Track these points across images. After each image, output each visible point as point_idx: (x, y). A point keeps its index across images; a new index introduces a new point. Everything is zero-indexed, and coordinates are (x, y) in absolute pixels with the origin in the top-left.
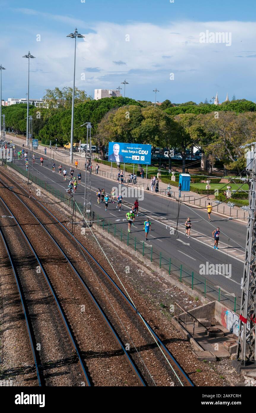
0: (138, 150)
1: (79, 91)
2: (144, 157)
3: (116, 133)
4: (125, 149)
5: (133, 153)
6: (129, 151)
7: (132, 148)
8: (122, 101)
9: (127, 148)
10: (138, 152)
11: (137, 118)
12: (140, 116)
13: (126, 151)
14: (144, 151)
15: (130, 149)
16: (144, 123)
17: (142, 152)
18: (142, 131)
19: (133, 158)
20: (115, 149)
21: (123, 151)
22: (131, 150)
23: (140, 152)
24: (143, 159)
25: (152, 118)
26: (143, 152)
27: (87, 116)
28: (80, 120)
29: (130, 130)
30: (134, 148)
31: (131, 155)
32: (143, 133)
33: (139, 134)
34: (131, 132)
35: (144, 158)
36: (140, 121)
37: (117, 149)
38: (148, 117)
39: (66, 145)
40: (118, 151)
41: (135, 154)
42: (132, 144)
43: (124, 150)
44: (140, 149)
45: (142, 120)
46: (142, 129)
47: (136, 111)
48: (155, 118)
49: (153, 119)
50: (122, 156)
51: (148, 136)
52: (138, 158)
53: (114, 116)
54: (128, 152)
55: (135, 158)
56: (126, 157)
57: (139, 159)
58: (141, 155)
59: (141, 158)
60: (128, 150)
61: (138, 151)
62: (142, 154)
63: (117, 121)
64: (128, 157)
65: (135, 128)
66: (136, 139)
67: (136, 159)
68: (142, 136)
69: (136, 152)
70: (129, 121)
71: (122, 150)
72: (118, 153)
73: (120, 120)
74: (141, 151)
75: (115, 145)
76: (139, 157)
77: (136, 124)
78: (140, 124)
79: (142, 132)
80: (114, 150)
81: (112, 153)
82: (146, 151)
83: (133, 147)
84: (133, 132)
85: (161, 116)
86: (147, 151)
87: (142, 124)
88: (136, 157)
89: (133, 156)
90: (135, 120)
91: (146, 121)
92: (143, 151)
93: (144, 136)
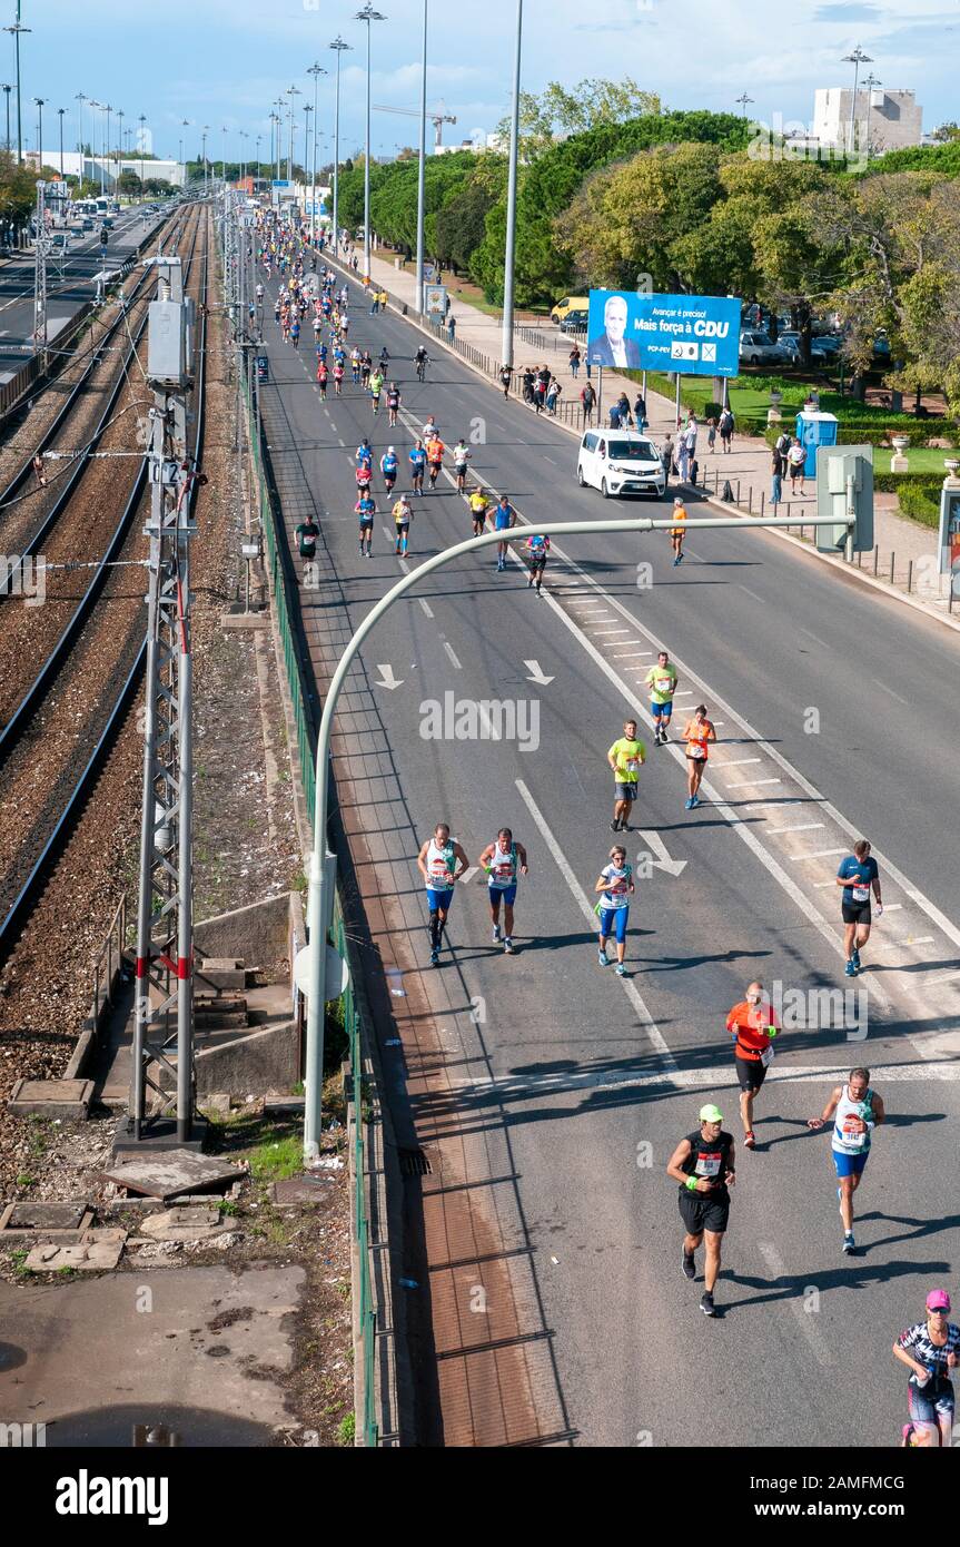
0: (693, 321)
1: (643, 95)
2: (715, 345)
3: (618, 257)
4: (647, 316)
5: (675, 331)
6: (661, 324)
7: (673, 313)
8: (700, 128)
9: (655, 312)
10: (693, 330)
11: (694, 194)
12: (705, 186)
13: (650, 326)
14: (713, 324)
15: (664, 317)
16: (719, 213)
17: (708, 328)
18: (712, 245)
19: (673, 352)
20: (613, 318)
21: (640, 325)
22: (668, 320)
23: (701, 328)
24: (710, 353)
25: (755, 191)
26: (711, 328)
27: (563, 191)
28: (542, 206)
29: (666, 244)
30: (679, 313)
31: (667, 339)
32: (712, 253)
33: (696, 257)
34: (667, 251)
35: (714, 353)
36: (706, 204)
37: (618, 317)
38: (741, 190)
39: (560, 307)
40: (622, 326)
41: (682, 337)
42: (674, 298)
43: (642, 320)
44: (699, 315)
45: (713, 201)
46: (712, 238)
47: (692, 168)
48: (768, 192)
49: (761, 197)
50: (636, 345)
51: (733, 264)
52: (691, 351)
53: (609, 186)
54: (658, 326)
55: (681, 350)
56: (650, 348)
57: (695, 357)
58: (702, 340)
59: (704, 352)
60: (657, 319)
61: (693, 325)
62: (708, 334)
63: (615, 207)
64: (657, 348)
65: (686, 231)
66: (689, 278)
67: (686, 356)
68: (709, 264)
69: (685, 328)
70: (663, 206)
71: (636, 320)
72: (622, 334)
73: (628, 204)
74: (704, 325)
75: (610, 300)
76: (695, 346)
77: (690, 217)
78: (706, 218)
79: (711, 247)
80: (607, 322)
81: (602, 333)
82: (720, 324)
83: (676, 308)
84: (674, 249)
85: (794, 186)
86: (727, 325)
87: (713, 216)
88: (687, 346)
89: (676, 345)
90: (687, 200)
91: (728, 204)
92: (710, 323)
93: (717, 263)
